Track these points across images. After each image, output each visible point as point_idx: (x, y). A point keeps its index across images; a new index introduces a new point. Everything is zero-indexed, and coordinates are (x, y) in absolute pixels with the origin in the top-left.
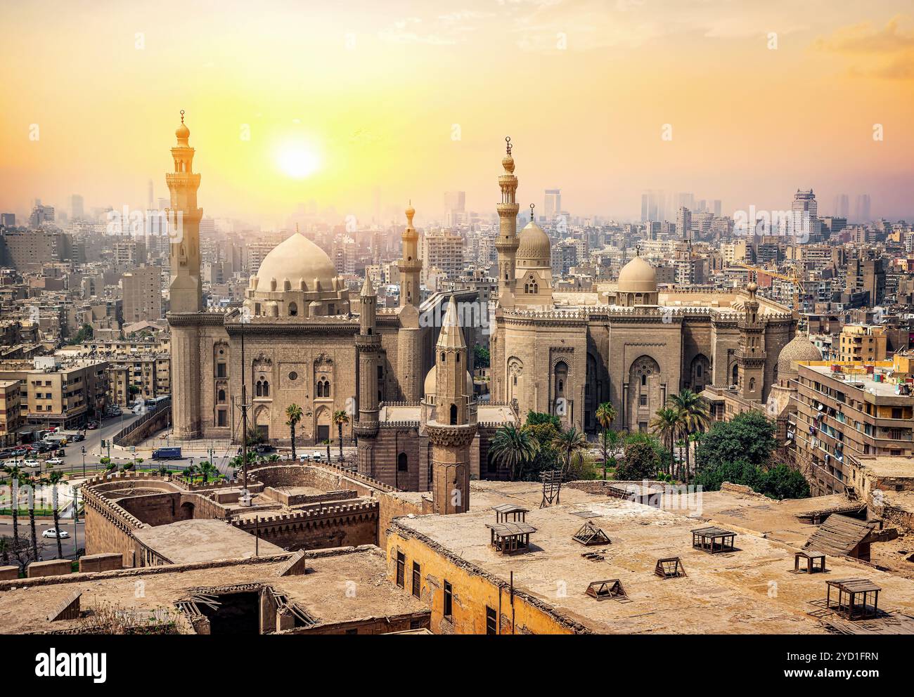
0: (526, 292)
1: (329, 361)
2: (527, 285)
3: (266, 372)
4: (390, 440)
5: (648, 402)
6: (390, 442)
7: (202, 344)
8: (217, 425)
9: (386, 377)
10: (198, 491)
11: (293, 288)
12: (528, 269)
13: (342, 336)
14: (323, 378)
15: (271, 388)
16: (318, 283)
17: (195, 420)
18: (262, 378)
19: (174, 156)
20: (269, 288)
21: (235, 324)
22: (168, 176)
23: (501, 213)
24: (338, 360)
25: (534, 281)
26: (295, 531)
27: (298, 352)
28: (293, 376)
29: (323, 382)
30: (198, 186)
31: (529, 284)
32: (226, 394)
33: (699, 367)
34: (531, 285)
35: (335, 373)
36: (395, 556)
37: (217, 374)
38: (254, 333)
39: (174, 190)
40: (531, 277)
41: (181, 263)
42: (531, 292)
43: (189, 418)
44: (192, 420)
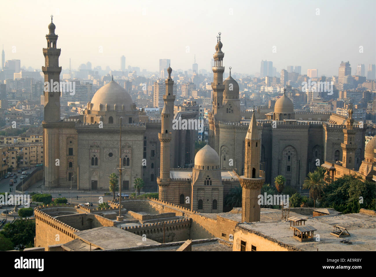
0: (227, 112)
1: (129, 147)
2: (227, 109)
3: (96, 153)
4: (176, 188)
5: (291, 170)
6: (176, 189)
7: (61, 138)
8: (68, 180)
9: (156, 156)
10: (95, 213)
11: (111, 109)
12: (228, 100)
13: (136, 134)
14: (126, 156)
15: (99, 161)
16: (124, 106)
17: (56, 177)
18: (95, 156)
19: (47, 39)
20: (98, 109)
21: (81, 127)
22: (44, 49)
23: (214, 71)
24: (134, 147)
25: (231, 107)
26: (152, 233)
27: (114, 142)
28: (111, 155)
29: (126, 158)
30: (60, 55)
31: (229, 109)
32: (73, 164)
33: (316, 152)
34: (230, 109)
35: (132, 154)
36: (240, 242)
37: (68, 154)
38: (90, 132)
39: (47, 56)
40: (230, 105)
41: (50, 95)
42: (230, 112)
43: (53, 176)
44: (55, 177)
